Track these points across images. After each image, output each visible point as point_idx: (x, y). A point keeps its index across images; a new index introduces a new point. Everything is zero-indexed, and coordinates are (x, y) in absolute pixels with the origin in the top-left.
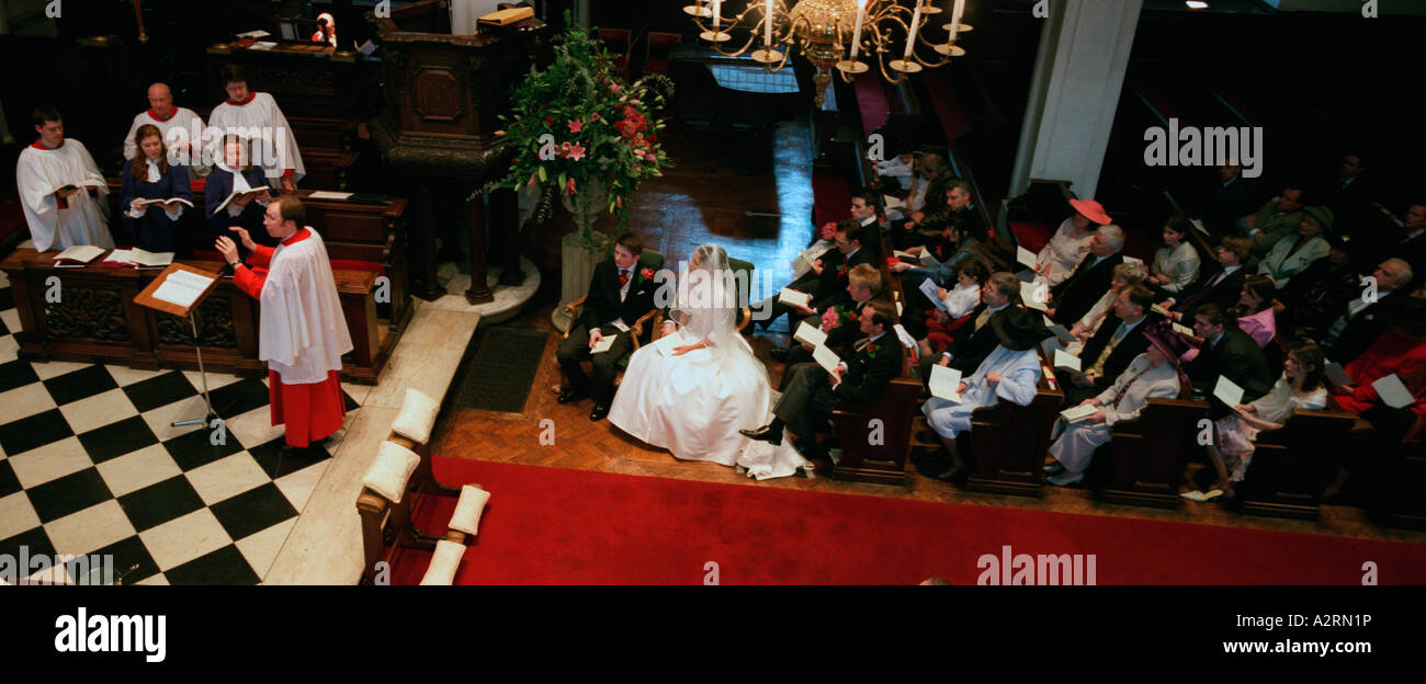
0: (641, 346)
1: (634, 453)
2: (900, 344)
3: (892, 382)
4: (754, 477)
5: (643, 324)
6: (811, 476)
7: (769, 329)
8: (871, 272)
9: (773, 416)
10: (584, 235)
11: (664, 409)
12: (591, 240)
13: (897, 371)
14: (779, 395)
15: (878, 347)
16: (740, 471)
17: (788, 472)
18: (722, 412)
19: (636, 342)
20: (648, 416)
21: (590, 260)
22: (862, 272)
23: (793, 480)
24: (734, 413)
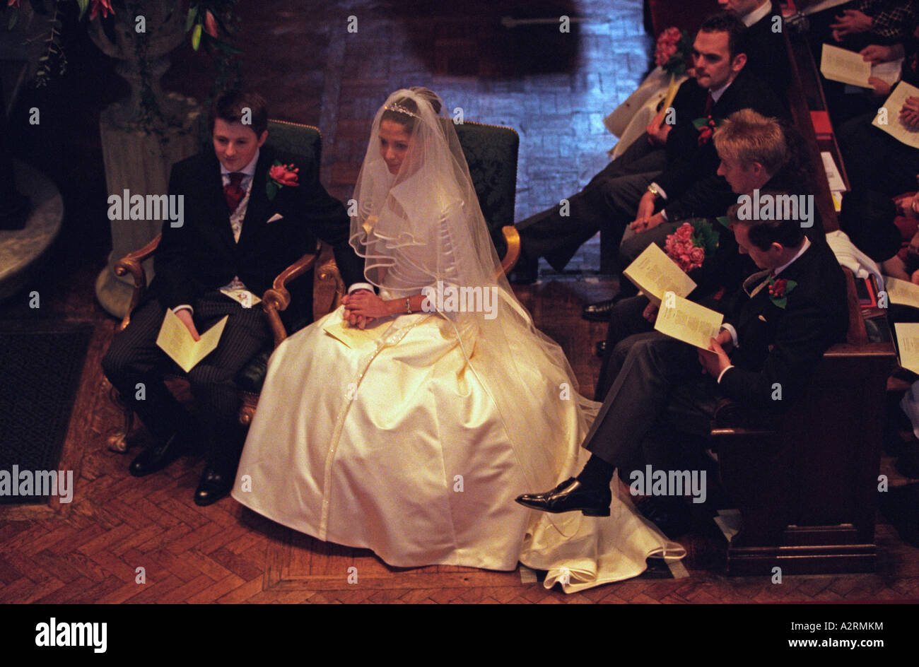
0: (290, 332)
1: (295, 565)
2: (842, 272)
3: (825, 355)
4: (558, 587)
5: (289, 285)
6: (680, 572)
7: (569, 267)
8: (761, 127)
9: (586, 455)
10: (144, 104)
11: (352, 464)
12: (158, 113)
13: (840, 331)
14: (596, 407)
15: (791, 284)
16: (528, 579)
17: (630, 569)
18: (478, 458)
19: (278, 324)
20: (320, 482)
21: (164, 157)
22: (740, 130)
23: (642, 585)
24: (503, 458)
